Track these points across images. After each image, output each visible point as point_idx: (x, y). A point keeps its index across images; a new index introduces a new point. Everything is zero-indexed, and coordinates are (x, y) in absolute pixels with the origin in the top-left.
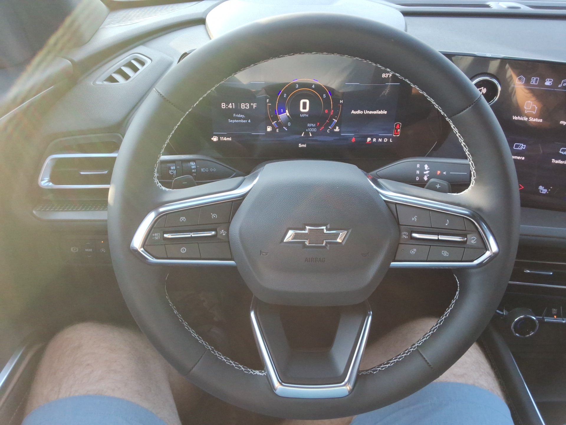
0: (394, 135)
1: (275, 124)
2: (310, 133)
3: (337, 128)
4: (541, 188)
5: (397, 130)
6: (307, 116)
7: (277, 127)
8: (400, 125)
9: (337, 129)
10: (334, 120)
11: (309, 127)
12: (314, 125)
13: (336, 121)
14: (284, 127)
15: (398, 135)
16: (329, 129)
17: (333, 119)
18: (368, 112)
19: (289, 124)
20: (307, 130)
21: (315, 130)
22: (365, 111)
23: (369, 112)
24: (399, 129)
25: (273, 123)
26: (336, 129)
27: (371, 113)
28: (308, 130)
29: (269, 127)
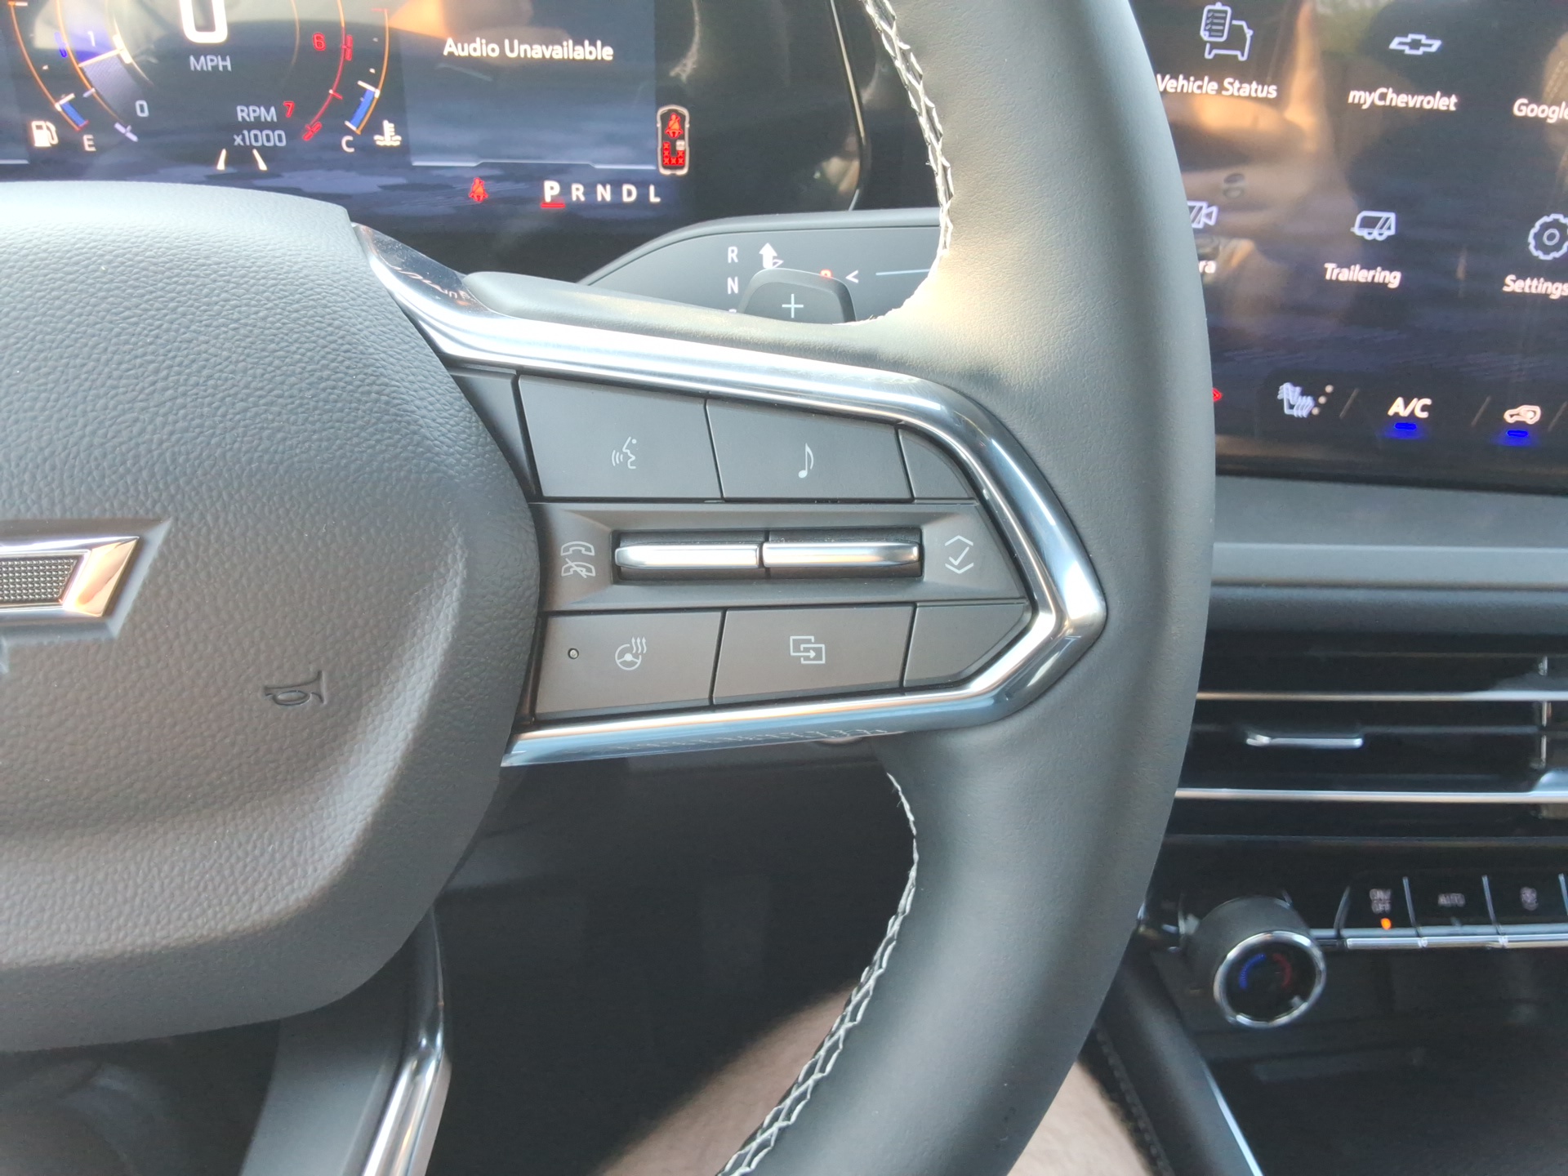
0: (665, 167)
1: (71, 110)
2: (255, 152)
3: (388, 127)
4: (1288, 393)
5: (674, 145)
6: (225, 67)
7: (83, 123)
8: (681, 118)
9: (388, 137)
10: (364, 90)
11: (250, 126)
12: (272, 115)
13: (377, 93)
14: (118, 126)
15: (682, 167)
16: (349, 132)
17: (361, 83)
18: (523, 47)
19: (142, 109)
20: (238, 140)
21: (277, 139)
22: (507, 42)
23: (527, 47)
24: (682, 137)
25: (58, 107)
26: (382, 133)
27: (540, 56)
28: (243, 140)
29: (39, 127)
